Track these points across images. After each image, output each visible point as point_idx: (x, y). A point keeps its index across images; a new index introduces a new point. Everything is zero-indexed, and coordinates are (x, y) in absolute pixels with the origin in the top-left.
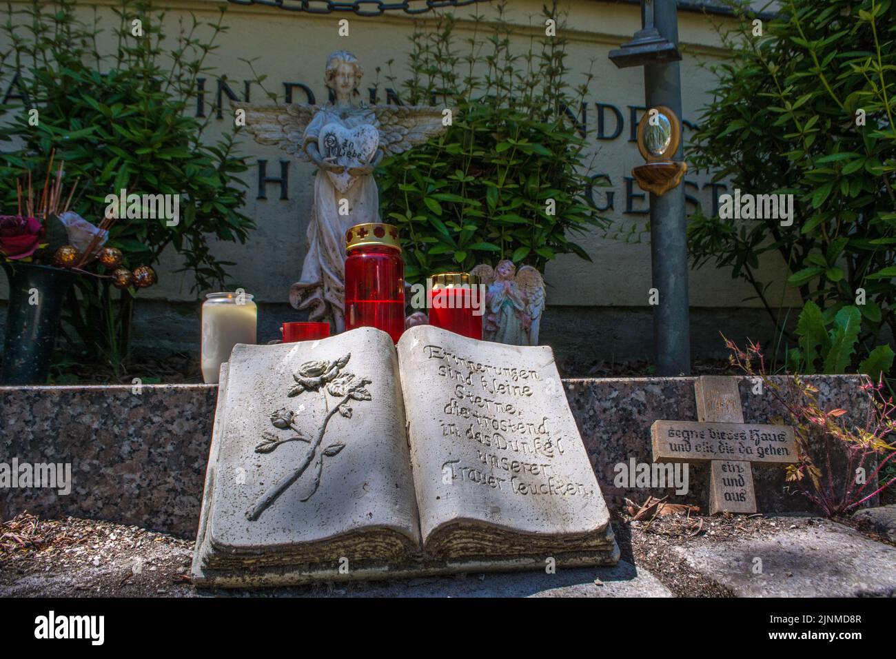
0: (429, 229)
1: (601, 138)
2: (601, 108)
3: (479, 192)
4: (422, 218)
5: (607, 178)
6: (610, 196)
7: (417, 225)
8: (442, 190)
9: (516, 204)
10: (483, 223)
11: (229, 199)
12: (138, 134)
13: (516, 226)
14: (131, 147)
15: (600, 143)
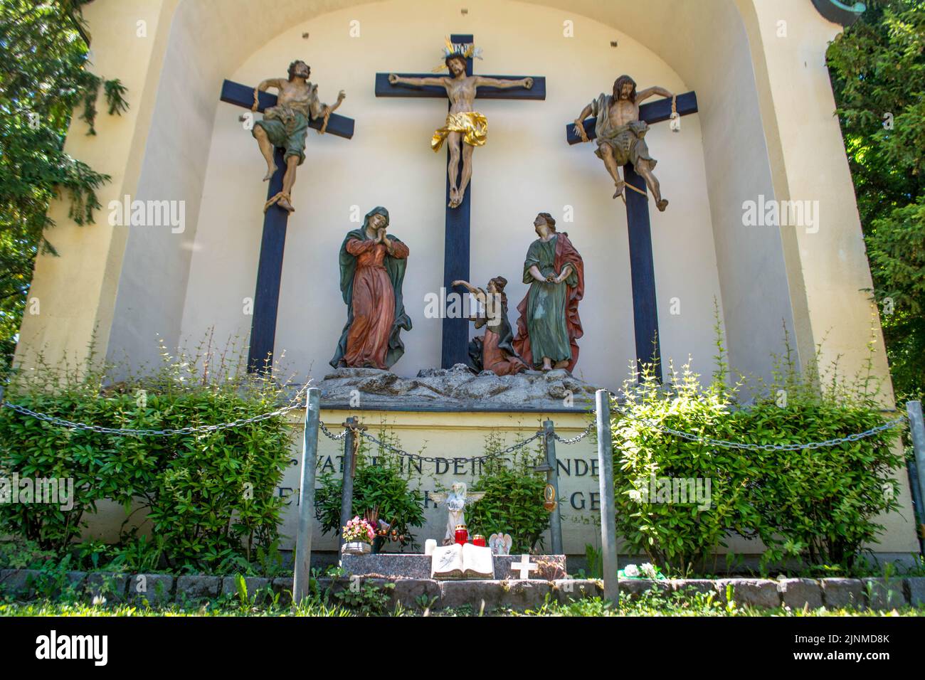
0: (488, 522)
1: (577, 474)
2: (577, 461)
3: (507, 509)
4: (485, 519)
5: (581, 493)
6: (583, 502)
7: (483, 521)
8: (493, 508)
9: (520, 512)
10: (508, 520)
11: (419, 512)
12: (391, 492)
13: (520, 520)
14: (390, 496)
15: (577, 478)
